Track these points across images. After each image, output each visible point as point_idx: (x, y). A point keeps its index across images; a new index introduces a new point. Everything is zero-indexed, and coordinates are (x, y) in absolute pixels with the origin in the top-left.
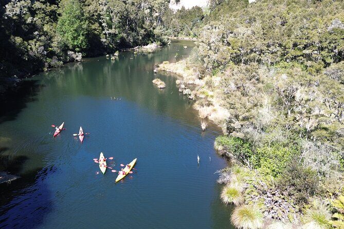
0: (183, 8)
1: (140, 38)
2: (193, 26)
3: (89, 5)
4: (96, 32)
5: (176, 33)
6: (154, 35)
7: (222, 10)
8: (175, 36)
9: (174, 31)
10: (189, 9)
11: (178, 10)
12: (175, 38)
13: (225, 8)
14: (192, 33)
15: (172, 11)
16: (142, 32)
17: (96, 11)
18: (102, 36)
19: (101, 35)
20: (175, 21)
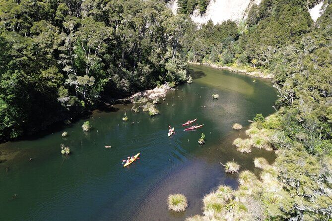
0: (210, 21)
1: (143, 79)
2: (224, 47)
3: (37, 34)
4: (50, 83)
5: (200, 57)
6: (167, 71)
7: (268, 28)
8: (198, 61)
9: (197, 54)
10: (218, 25)
11: (204, 25)
12: (198, 64)
13: (272, 24)
14: (222, 59)
15: (195, 26)
16: (146, 69)
17: (51, 46)
18: (62, 91)
19: (61, 88)
20: (200, 41)
